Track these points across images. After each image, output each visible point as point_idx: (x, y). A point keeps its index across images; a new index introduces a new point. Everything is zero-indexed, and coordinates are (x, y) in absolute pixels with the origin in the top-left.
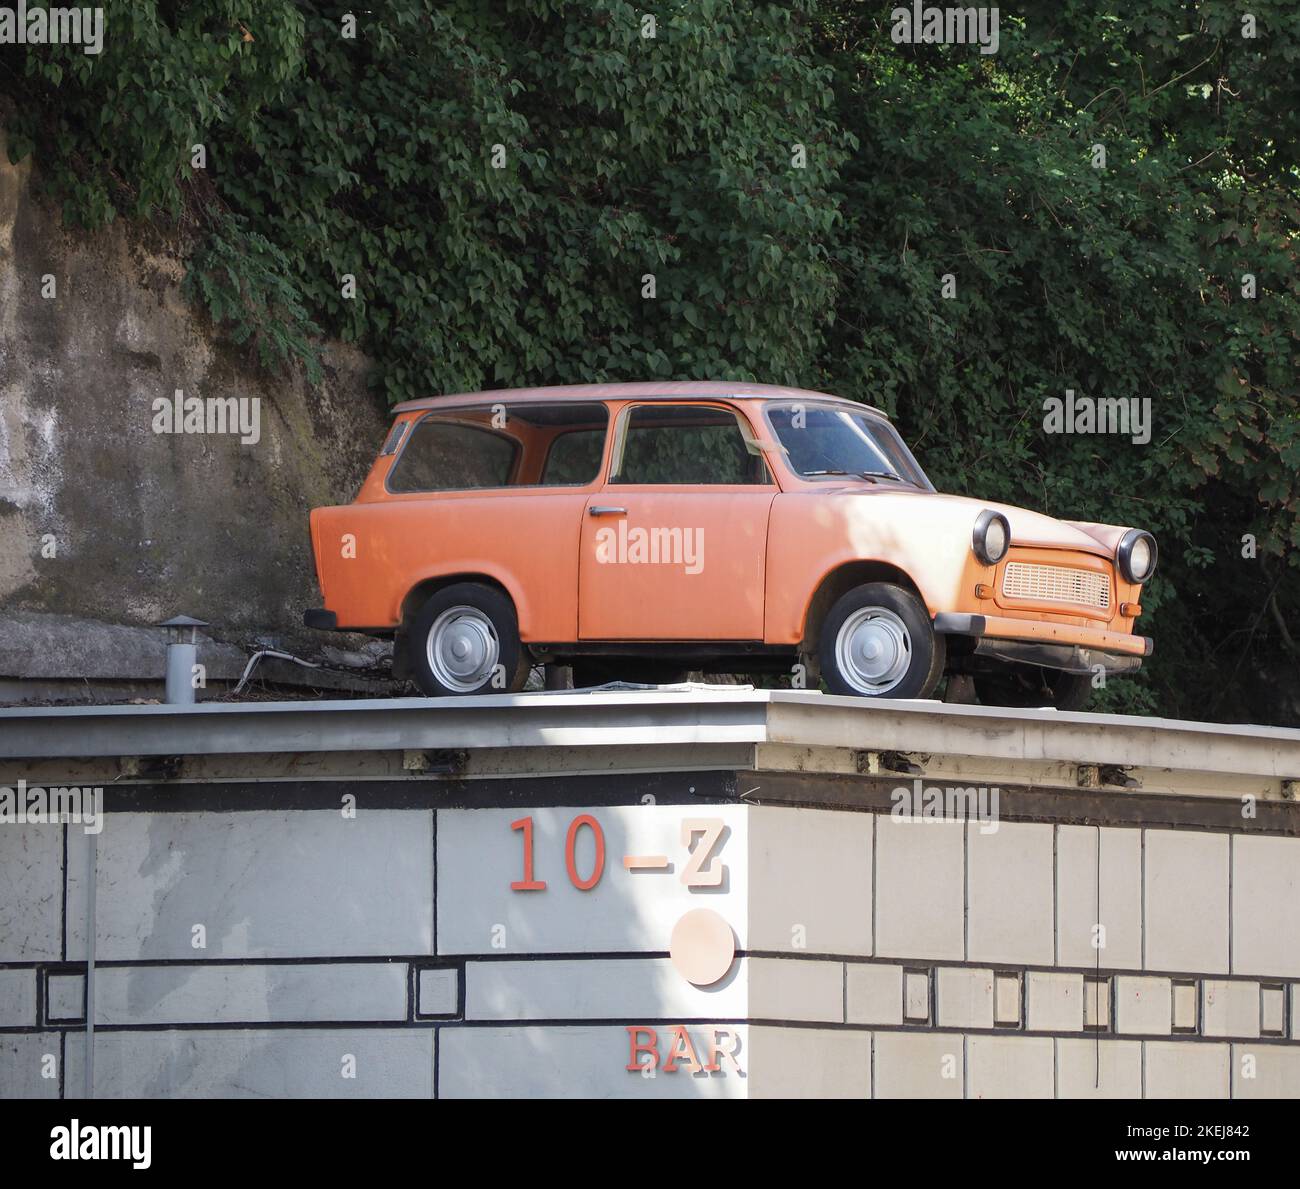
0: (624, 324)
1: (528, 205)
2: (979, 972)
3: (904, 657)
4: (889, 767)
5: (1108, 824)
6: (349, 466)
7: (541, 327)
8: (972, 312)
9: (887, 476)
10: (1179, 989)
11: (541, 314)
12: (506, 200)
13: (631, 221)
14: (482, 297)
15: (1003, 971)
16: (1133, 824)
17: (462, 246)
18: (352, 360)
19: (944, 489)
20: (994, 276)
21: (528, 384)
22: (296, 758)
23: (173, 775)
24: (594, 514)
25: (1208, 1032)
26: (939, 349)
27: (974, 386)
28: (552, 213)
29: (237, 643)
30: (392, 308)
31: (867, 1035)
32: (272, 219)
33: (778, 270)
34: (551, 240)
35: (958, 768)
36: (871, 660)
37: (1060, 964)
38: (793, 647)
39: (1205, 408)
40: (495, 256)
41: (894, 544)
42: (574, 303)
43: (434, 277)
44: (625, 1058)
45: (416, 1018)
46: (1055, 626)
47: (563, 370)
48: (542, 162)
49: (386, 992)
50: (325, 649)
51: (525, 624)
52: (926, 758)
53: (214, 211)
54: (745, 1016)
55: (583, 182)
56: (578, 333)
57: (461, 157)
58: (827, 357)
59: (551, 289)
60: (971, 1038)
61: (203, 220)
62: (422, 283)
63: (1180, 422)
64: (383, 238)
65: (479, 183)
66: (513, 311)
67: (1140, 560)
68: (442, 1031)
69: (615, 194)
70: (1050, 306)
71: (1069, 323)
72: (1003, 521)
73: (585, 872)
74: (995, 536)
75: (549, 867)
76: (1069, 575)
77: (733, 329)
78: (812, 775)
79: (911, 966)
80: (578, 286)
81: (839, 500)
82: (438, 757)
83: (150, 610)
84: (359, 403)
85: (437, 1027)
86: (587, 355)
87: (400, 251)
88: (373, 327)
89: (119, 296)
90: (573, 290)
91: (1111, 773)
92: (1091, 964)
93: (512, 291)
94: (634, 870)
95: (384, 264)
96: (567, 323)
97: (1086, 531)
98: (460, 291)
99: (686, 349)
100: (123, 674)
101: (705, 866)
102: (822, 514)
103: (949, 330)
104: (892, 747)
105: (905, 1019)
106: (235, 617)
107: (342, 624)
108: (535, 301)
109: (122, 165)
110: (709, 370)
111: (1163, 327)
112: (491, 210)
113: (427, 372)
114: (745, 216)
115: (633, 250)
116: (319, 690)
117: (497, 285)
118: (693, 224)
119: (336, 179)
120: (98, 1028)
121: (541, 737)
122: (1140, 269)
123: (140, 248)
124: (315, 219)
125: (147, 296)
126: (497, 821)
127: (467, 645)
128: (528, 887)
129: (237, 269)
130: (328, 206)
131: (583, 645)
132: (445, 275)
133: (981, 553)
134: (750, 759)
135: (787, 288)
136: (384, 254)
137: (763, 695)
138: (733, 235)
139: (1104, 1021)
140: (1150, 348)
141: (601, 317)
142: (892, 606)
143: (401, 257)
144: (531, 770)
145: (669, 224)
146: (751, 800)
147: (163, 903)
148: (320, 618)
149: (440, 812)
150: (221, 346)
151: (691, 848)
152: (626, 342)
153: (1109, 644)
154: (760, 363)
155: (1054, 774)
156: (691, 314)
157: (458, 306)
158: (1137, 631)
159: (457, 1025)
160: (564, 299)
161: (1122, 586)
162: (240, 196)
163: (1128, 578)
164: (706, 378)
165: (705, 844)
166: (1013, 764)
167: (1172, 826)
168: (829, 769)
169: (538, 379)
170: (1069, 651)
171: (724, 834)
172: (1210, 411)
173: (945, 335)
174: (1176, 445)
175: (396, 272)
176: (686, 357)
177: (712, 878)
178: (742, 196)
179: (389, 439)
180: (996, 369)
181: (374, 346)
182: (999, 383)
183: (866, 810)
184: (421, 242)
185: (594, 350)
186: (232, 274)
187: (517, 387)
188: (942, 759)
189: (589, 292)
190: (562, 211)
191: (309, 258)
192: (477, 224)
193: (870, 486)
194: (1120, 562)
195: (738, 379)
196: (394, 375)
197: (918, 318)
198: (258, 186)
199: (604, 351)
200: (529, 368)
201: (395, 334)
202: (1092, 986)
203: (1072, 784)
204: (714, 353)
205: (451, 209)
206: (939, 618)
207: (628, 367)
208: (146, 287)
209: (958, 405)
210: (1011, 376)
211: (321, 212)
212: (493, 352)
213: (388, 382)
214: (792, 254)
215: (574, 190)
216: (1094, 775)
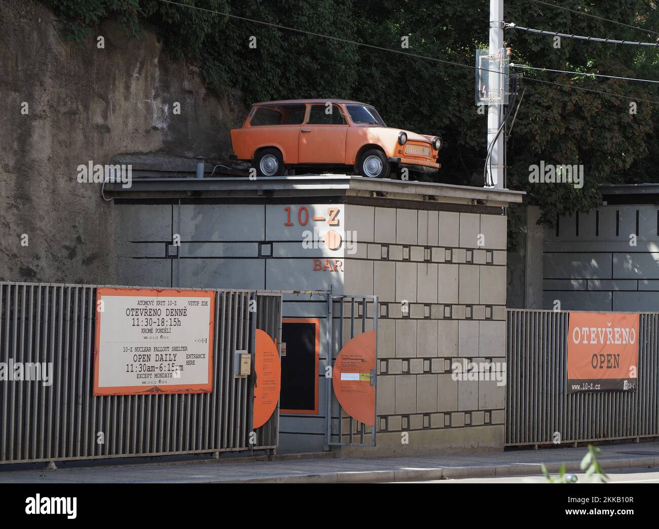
0: (306, 84)
1: (282, 54)
2: (399, 246)
3: (380, 168)
4: (378, 195)
5: (430, 210)
6: (238, 119)
7: (285, 85)
8: (389, 83)
9: (375, 123)
10: (447, 251)
11: (285, 82)
12: (277, 54)
13: (308, 59)
14: (271, 78)
15: (405, 246)
16: (436, 210)
17: (266, 64)
18: (239, 93)
19: (389, 126)
20: (394, 75)
21: (281, 99)
22: (230, 192)
23: (200, 196)
24: (302, 132)
25: (453, 261)
26: (381, 92)
27: (389, 101)
28: (288, 56)
29: (212, 163)
30: (249, 80)
31: (373, 261)
32: (220, 57)
33: (344, 71)
34: (288, 63)
35: (395, 196)
36: (372, 169)
37: (419, 244)
38: (353, 165)
39: (446, 107)
40: (274, 67)
41: (379, 140)
42: (293, 79)
43: (259, 72)
44: (313, 267)
45: (260, 256)
46: (417, 161)
47: (290, 96)
48: (286, 45)
49: (253, 249)
50: (233, 165)
51: (285, 159)
52: (387, 193)
53: (206, 55)
54: (343, 257)
55: (296, 49)
56: (294, 87)
57: (266, 43)
58: (354, 95)
59: (288, 75)
60: (397, 263)
61: (203, 57)
62: (256, 74)
63: (440, 111)
64: (247, 63)
65: (271, 49)
66: (278, 81)
67: (438, 144)
68: (267, 260)
69: (303, 52)
70: (408, 82)
71: (412, 86)
72: (405, 134)
73: (303, 221)
74: (404, 137)
75: (294, 219)
76: (421, 148)
77: (333, 86)
78: (360, 197)
79: (383, 245)
80: (294, 75)
81: (365, 129)
82: (266, 192)
83: (191, 155)
84: (240, 103)
85: (266, 258)
86: (296, 92)
87: (251, 65)
88: (244, 85)
89: (183, 76)
90: (293, 76)
91: (431, 197)
92: (426, 245)
93: (278, 76)
94: (316, 220)
95: (247, 69)
96: (291, 84)
97: (425, 137)
98: (266, 76)
99: (321, 91)
100: (184, 170)
101: (333, 220)
102: (360, 132)
103: (384, 87)
104: (379, 190)
105: (382, 258)
106: (211, 157)
107: (239, 158)
108: (283, 78)
109: (184, 44)
110: (327, 96)
111: (436, 87)
112: (273, 56)
113: (257, 96)
114: (336, 58)
115: (308, 66)
116: (232, 175)
117: (274, 74)
118: (323, 60)
119: (236, 47)
120: (181, 258)
121: (293, 187)
122: (430, 73)
123: (188, 64)
124: (230, 57)
125: (190, 76)
126: (281, 207)
127: (270, 164)
128: (289, 224)
129: (212, 69)
130: (233, 54)
131: (299, 164)
132: (262, 72)
133: (400, 142)
134: (345, 193)
135: (346, 76)
136: (247, 66)
137: (349, 177)
138: (333, 62)
139: (429, 259)
140: (432, 93)
141: (300, 83)
142: (378, 155)
143: (251, 68)
144: (289, 195)
145: (317, 60)
146: (345, 203)
147: (197, 227)
148: (233, 157)
149: (267, 206)
150: (207, 89)
151: (330, 215)
152: (306, 89)
153: (430, 165)
154: (339, 95)
155: (418, 197)
156: (322, 82)
157: (265, 80)
158: (437, 162)
159: (271, 258)
160: (291, 78)
161: (434, 151)
162: (212, 52)
163: (436, 149)
164: (326, 98)
165: (333, 214)
166: (408, 195)
167: (445, 211)
168: (364, 196)
169: (285, 99)
170: (421, 167)
171: (339, 211)
172: (447, 108)
173: (382, 88)
174: (439, 116)
175: (250, 71)
176: (321, 93)
177: (335, 222)
178: (335, 53)
179: (251, 112)
180: (394, 97)
181: (244, 89)
182: (395, 100)
183: (372, 206)
184: (256, 63)
185: (298, 91)
186: (211, 71)
187: (279, 100)
188: (391, 193)
189: (297, 77)
190: (291, 56)
191: (228, 67)
192: (270, 59)
193: (371, 125)
194: (433, 145)
195: (334, 98)
196: (249, 97)
197: (375, 84)
198: (217, 49)
199: (301, 91)
200: (282, 95)
201: (249, 86)
202: (426, 250)
203: (422, 200)
204: (328, 92)
205: (264, 55)
206: (389, 158)
207: (306, 95)
208: (190, 74)
209: (385, 105)
210: (398, 99)
211: (232, 56)
212: (273, 91)
213: (248, 98)
214: (347, 67)
215: (293, 51)
216: (427, 198)
